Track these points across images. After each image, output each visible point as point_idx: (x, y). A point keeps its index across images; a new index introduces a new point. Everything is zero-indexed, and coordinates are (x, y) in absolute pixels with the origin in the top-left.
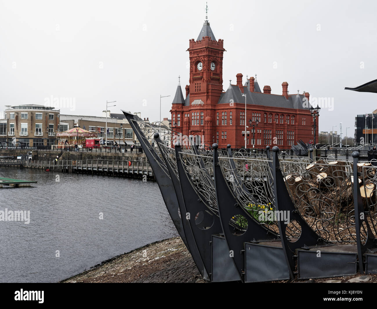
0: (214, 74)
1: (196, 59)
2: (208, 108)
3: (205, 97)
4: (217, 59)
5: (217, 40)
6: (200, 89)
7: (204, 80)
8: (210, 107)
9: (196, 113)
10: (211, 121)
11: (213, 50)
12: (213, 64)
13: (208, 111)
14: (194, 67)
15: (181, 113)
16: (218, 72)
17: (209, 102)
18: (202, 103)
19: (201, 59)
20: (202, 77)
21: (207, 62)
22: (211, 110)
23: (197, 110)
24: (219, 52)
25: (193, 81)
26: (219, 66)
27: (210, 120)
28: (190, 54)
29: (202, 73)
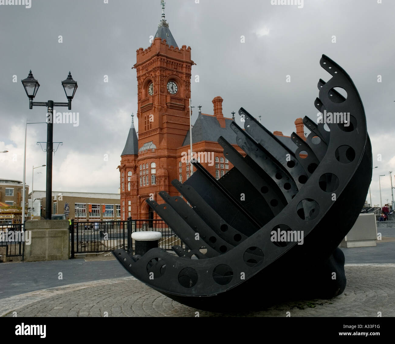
0: (172, 98)
1: (144, 77)
2: (162, 154)
3: (157, 137)
4: (180, 76)
5: (180, 47)
6: (151, 125)
7: (156, 109)
8: (166, 153)
9: (144, 166)
10: (165, 176)
11: (172, 60)
12: (173, 84)
13: (162, 159)
14: (143, 91)
15: (133, 170)
16: (182, 96)
17: (164, 144)
18: (153, 147)
19: (151, 75)
20: (152, 104)
21: (158, 79)
22: (169, 157)
23: (145, 160)
24: (182, 65)
25: (142, 115)
26: (183, 86)
27: (163, 175)
28: (137, 72)
29: (153, 97)
